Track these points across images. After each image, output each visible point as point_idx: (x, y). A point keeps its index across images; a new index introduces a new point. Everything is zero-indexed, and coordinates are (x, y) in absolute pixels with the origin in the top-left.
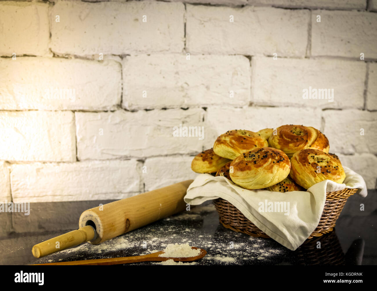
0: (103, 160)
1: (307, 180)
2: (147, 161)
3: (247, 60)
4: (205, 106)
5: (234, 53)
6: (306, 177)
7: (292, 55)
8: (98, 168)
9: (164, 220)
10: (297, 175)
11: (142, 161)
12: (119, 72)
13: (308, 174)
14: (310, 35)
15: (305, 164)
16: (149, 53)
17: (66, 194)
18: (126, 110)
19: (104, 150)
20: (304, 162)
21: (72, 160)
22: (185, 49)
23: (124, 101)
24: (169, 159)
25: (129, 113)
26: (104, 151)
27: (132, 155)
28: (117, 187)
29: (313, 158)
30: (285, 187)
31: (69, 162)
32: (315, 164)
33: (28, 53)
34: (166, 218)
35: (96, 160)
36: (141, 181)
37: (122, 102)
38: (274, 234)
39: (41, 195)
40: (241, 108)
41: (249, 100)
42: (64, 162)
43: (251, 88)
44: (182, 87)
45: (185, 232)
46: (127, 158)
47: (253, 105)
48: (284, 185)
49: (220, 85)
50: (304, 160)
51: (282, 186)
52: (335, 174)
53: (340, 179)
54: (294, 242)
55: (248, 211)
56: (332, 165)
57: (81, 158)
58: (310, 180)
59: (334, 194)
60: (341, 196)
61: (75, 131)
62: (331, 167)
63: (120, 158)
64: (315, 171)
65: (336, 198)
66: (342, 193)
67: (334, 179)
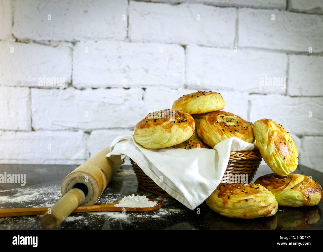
0: (54, 131)
1: (214, 138)
2: (93, 133)
3: (183, 49)
4: (144, 87)
5: (170, 42)
6: (213, 135)
7: (222, 46)
8: (49, 137)
10: (204, 134)
11: (88, 133)
12: (70, 55)
13: (215, 132)
14: (237, 29)
15: (213, 123)
16: (96, 40)
17: (21, 158)
18: (76, 88)
19: (54, 121)
20: (213, 121)
21: (27, 129)
22: (127, 37)
23: (73, 80)
24: (112, 132)
25: (78, 92)
26: (55, 123)
27: (79, 127)
28: (66, 154)
29: (222, 118)
30: (191, 145)
31: (25, 131)
32: (223, 123)
35: (48, 130)
36: (86, 150)
37: (72, 81)
38: (175, 192)
40: (177, 89)
41: (184, 82)
42: (21, 131)
43: (185, 72)
44: (124, 70)
46: (75, 130)
47: (188, 88)
48: (190, 143)
49: (157, 69)
50: (213, 120)
51: (188, 144)
52: (243, 133)
53: (249, 138)
54: (193, 200)
55: (148, 168)
56: (241, 125)
57: (36, 127)
58: (216, 138)
59: (241, 153)
60: (249, 156)
61: (31, 105)
62: (240, 127)
63: (69, 129)
64: (223, 130)
65: (245, 158)
66: (250, 153)
67: (242, 138)
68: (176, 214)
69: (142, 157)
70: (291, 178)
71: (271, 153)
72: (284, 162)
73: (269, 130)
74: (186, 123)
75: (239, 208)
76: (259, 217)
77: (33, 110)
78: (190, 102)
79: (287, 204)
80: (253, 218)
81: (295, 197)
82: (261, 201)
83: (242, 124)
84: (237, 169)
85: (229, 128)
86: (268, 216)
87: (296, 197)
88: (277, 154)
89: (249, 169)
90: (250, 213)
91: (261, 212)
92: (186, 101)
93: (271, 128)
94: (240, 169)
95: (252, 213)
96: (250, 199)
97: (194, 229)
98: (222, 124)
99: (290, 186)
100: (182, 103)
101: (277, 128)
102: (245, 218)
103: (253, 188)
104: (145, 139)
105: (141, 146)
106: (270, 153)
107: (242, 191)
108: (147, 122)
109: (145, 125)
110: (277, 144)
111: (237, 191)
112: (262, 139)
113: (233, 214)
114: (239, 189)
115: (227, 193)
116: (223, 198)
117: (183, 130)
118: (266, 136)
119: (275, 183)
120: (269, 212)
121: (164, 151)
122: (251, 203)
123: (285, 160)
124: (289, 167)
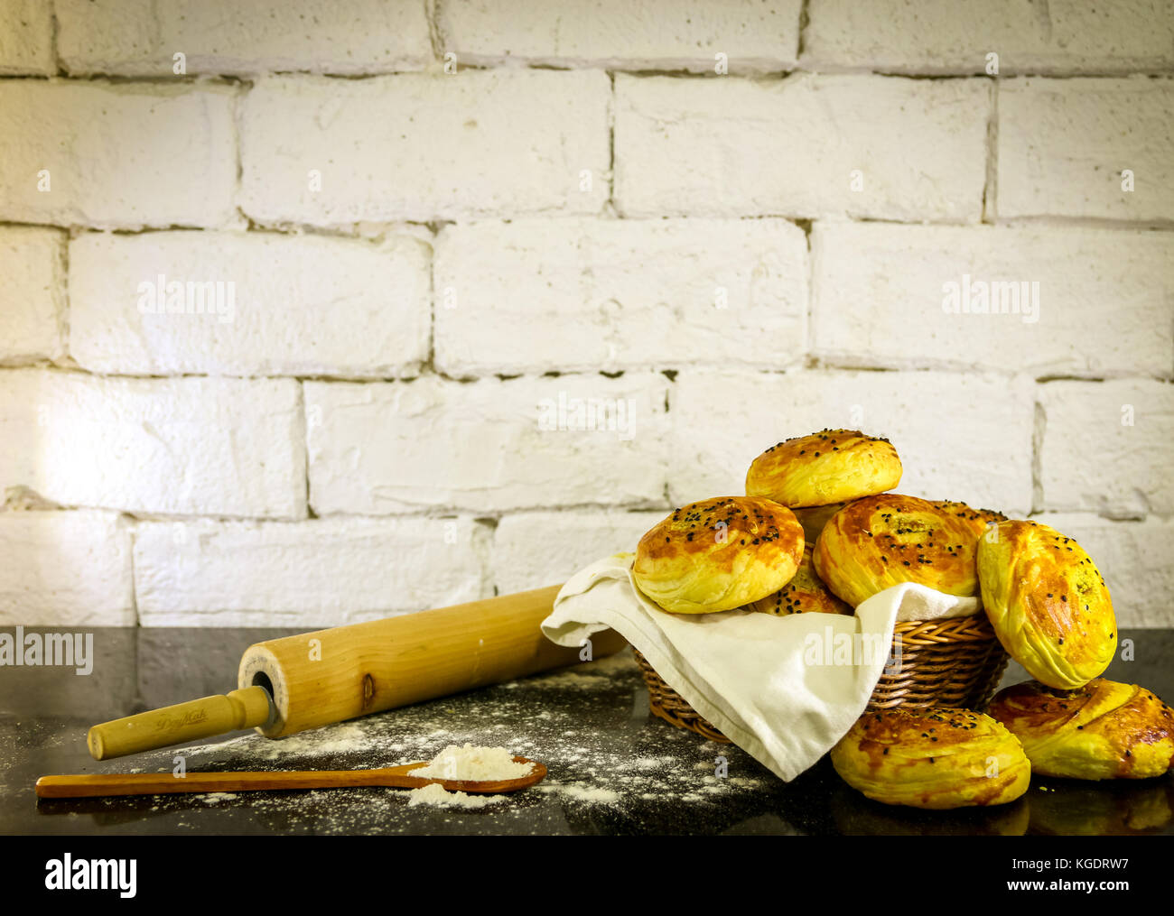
0: (381, 517)
1: (857, 582)
2: (503, 522)
3: (800, 232)
4: (673, 368)
5: (756, 212)
6: (853, 575)
7: (936, 216)
8: (365, 538)
9: (501, 687)
10: (829, 568)
11: (490, 522)
12: (425, 269)
13: (861, 565)
14: (992, 155)
15: (858, 537)
16: (508, 216)
17: (278, 607)
18: (444, 376)
19: (380, 488)
20: (856, 531)
21: (293, 515)
22: (611, 201)
23: (437, 352)
24: (567, 520)
25: (453, 389)
26: (383, 492)
27: (460, 503)
28: (419, 593)
29: (887, 521)
30: (793, 601)
31: (288, 520)
32: (887, 536)
33: (181, 222)
34: (509, 681)
35: (361, 515)
36: (484, 580)
37: (432, 353)
38: (744, 734)
39: (212, 608)
40: (782, 372)
41: (805, 348)
42: (274, 520)
43: (809, 314)
44: (603, 312)
45: (533, 721)
46: (448, 514)
47: (821, 365)
48: (789, 596)
49: (714, 305)
50: (857, 527)
51: (784, 599)
52: (944, 567)
53: (960, 582)
54: (787, 756)
55: (673, 668)
56: (942, 541)
57: (320, 509)
58: (864, 583)
59: (935, 627)
60: (960, 633)
61: (304, 434)
62: (936, 547)
63: (427, 512)
64: (884, 558)
65: (945, 640)
66: (966, 623)
67: (938, 583)
68: (747, 791)
69: (656, 638)
70: (1089, 694)
71: (1019, 628)
72: (1060, 651)
73: (1016, 560)
74: (776, 545)
75: (912, 781)
76: (966, 805)
77: (313, 454)
78: (794, 470)
79: (1066, 771)
80: (948, 806)
81: (1086, 752)
82: (972, 762)
83: (946, 537)
84: (928, 668)
85: (902, 554)
86: (993, 802)
87: (1092, 753)
88: (1036, 631)
89: (967, 667)
90: (940, 795)
91: (970, 792)
92: (782, 469)
93: (1024, 552)
94: (936, 668)
95: (945, 795)
96: (941, 757)
97: (792, 833)
98: (885, 540)
99: (1078, 718)
100: (771, 473)
101: (1045, 552)
102: (925, 806)
103: (956, 726)
104: (662, 586)
105: (655, 604)
106: (1015, 627)
107: (924, 735)
108: (668, 539)
109: (663, 550)
110: (1037, 602)
111: (908, 735)
112: (995, 585)
113: (895, 796)
114: (915, 728)
115: (884, 739)
116: (870, 753)
117: (768, 565)
118: (1007, 577)
119: (1038, 710)
120: (993, 794)
121: (716, 621)
122: (943, 767)
123: (1062, 647)
124: (1076, 665)
